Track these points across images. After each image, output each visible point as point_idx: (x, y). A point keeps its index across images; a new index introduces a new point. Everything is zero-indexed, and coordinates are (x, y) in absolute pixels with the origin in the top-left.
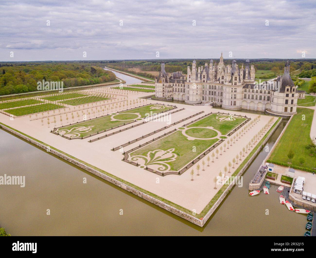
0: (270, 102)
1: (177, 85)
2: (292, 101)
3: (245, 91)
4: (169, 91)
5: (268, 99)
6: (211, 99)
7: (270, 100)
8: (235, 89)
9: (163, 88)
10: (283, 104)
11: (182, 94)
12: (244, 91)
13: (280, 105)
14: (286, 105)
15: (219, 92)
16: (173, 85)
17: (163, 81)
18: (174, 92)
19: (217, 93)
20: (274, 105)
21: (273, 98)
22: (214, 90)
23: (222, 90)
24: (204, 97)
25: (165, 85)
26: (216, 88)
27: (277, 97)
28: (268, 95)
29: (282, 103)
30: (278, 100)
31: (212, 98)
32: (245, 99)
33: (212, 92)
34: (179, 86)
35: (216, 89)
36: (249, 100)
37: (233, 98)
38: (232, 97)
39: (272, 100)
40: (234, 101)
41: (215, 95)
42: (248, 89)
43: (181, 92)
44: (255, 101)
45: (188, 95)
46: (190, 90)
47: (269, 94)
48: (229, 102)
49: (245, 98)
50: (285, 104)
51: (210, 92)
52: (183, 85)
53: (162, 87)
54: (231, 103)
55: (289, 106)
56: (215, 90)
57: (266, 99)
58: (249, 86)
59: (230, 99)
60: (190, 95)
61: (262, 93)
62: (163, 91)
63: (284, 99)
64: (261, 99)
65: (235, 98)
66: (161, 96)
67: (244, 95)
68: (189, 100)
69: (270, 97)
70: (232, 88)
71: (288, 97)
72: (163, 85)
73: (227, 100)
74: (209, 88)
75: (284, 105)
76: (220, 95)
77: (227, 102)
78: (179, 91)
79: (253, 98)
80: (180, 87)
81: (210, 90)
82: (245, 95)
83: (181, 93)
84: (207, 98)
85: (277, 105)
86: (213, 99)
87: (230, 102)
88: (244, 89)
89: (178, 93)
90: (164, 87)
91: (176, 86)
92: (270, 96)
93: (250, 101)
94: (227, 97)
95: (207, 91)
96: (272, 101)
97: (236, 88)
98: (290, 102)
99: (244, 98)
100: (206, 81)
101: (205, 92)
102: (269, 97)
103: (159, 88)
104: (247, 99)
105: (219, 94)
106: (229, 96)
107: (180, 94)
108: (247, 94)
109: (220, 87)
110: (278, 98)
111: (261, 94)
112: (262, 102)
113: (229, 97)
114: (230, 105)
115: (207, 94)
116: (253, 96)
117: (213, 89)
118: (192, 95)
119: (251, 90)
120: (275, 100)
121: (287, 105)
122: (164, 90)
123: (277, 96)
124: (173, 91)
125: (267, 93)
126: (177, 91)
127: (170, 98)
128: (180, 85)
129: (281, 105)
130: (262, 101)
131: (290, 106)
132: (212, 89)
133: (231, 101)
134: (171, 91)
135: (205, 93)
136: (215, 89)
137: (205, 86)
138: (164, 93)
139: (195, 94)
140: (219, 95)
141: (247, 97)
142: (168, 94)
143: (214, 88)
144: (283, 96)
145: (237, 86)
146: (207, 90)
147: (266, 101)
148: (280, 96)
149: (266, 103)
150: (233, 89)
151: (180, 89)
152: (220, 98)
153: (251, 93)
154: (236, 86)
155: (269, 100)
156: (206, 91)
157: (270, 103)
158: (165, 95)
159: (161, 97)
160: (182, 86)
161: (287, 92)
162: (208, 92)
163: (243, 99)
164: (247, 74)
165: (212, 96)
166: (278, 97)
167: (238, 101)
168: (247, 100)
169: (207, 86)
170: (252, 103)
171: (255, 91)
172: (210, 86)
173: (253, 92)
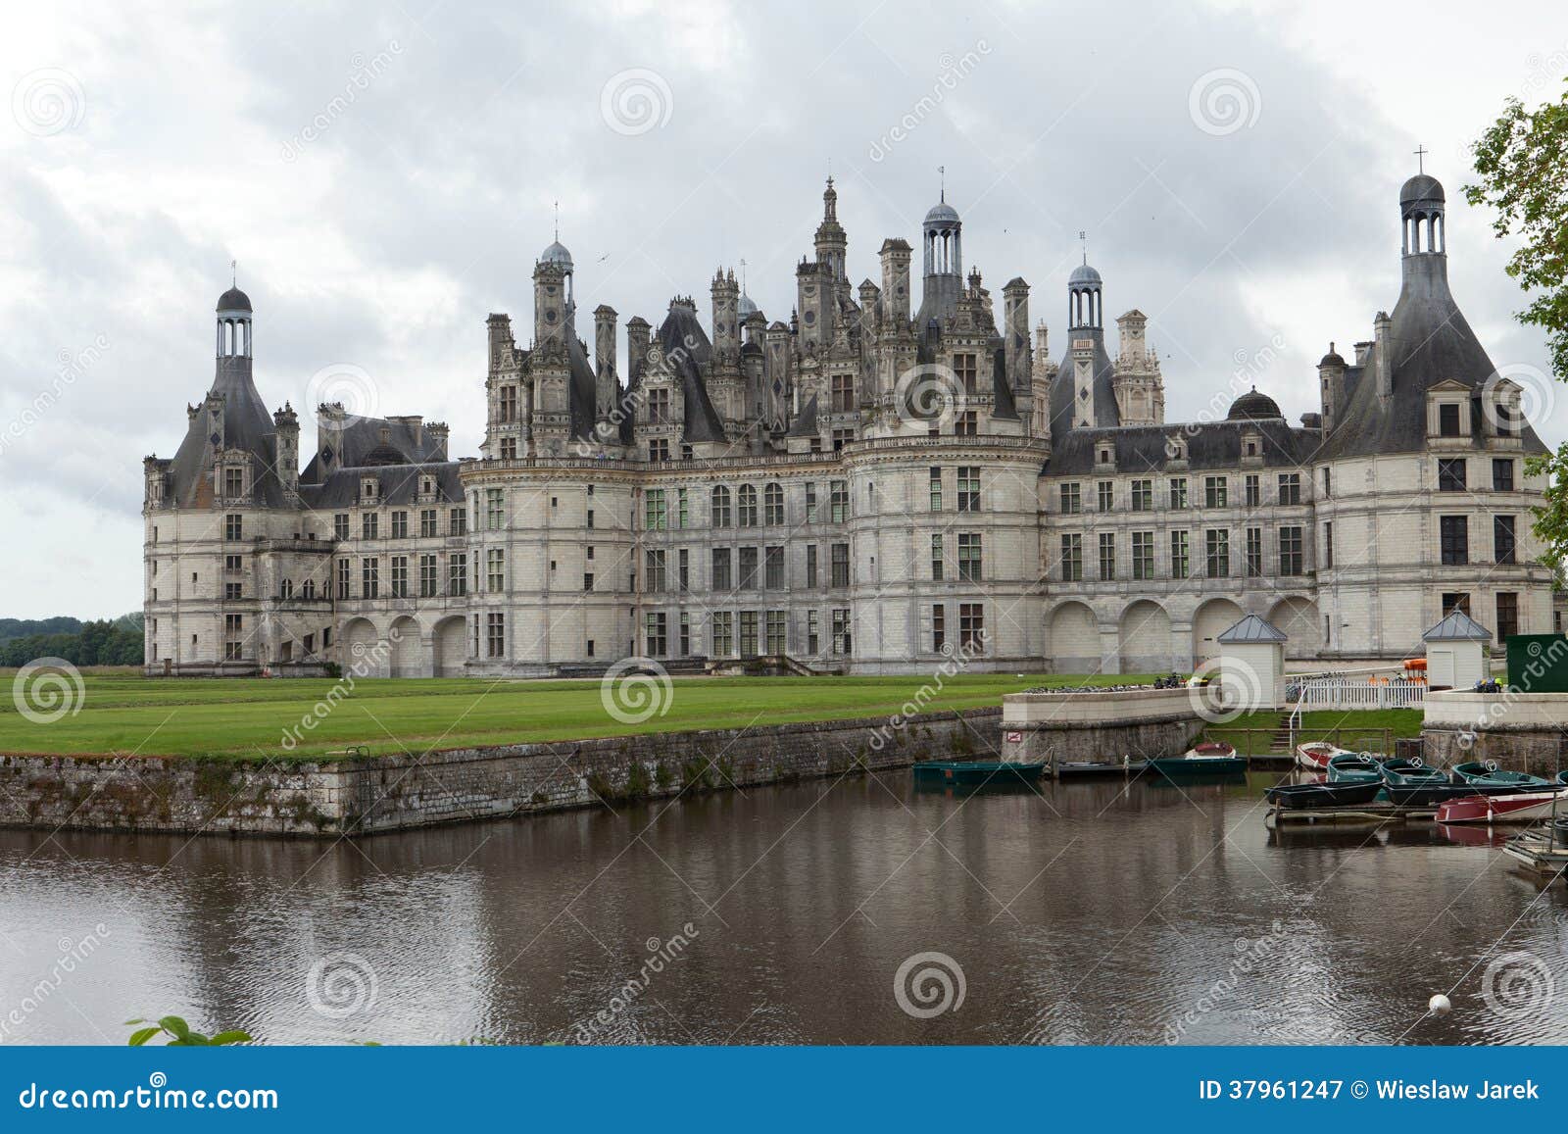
0: (1306, 581)
1: (384, 521)
2: (1504, 528)
3: (1069, 502)
4: (298, 588)
5: (1292, 563)
6: (735, 631)
7: (1306, 570)
8: (962, 471)
9: (233, 562)
10: (1423, 565)
11: (437, 616)
12: (1058, 507)
13: (1399, 576)
14: (1449, 573)
15: (812, 550)
16: (343, 532)
17: (233, 483)
18: (354, 606)
19: (796, 553)
20: (1341, 589)
21: (1329, 525)
22: (757, 536)
23: (838, 518)
24: (662, 616)
25: (248, 530)
26: (780, 509)
27: (1359, 504)
28: (1288, 512)
29: (1417, 559)
30: (1373, 526)
31: (748, 618)
32: (1073, 586)
33: (748, 554)
34: (399, 531)
35: (780, 521)
36: (1111, 587)
37: (951, 566)
38: (937, 565)
39: (1322, 549)
40: (965, 608)
41: (774, 578)
42: (1095, 484)
43: (428, 590)
44: (1171, 597)
45: (493, 599)
46: (510, 543)
47: (1295, 501)
48: (913, 618)
49: (1071, 569)
50: (1445, 561)
51: (721, 554)
52: (443, 517)
53: (217, 548)
54: (939, 622)
55: (1476, 579)
56: (779, 535)
57: (1271, 559)
58: (1104, 446)
59: (926, 583)
60: (511, 594)
61: (1230, 498)
62: (233, 592)
63: (1425, 509)
64: (1218, 565)
65: (971, 568)
66: (210, 651)
67: (1055, 541)
68: (506, 657)
69: (1305, 536)
70: (935, 472)
71: (1463, 489)
72: (233, 531)
73: (894, 604)
74: (708, 519)
75: (1439, 573)
76: (824, 574)
77: (896, 612)
78: (400, 590)
79: (1142, 565)
80: (415, 545)
81: (722, 534)
82: (1071, 546)
83: (428, 602)
84: (695, 629)
85: (1375, 586)
86: (761, 628)
87: (926, 610)
88: (1055, 486)
89: (394, 615)
90: (233, 548)
91: (370, 531)
92: (1304, 525)
93: (1125, 603)
94: (894, 569)
95: (694, 552)
96: (1322, 561)
97: (976, 470)
98: (1481, 541)
99: (1059, 575)
100: (675, 451)
101: (672, 558)
102: (1297, 531)
103: (183, 562)
104: (1090, 588)
105: (812, 565)
106: (912, 552)
107: (418, 616)
108: (1088, 527)
109: (822, 492)
110: (1371, 512)
111: (1216, 518)
112: (1231, 597)
113: (914, 568)
114: (927, 646)
115: (694, 580)
116: (1141, 543)
117: (748, 517)
118: (537, 600)
119: (1123, 486)
120: (1353, 542)
121: (1463, 573)
122: (234, 580)
123: (1365, 490)
124: (344, 595)
125: (1275, 493)
126: (385, 584)
127: (299, 665)
128: (414, 521)
129: (1410, 576)
130: (1229, 588)
131: (1491, 580)
132: (743, 522)
133: (938, 609)
134: (319, 589)
135: (673, 579)
136: (776, 513)
137: (672, 497)
138: (234, 622)
139: (568, 578)
140: (812, 582)
141: (1091, 562)
142: (289, 619)
143: (761, 513)
144: (1416, 487)
145: (983, 441)
146: (694, 536)
147: (1270, 583)
148: (1388, 487)
149: (1271, 601)
150: (944, 476)
151: (413, 568)
152: (825, 611)
153: (1122, 518)
154: (972, 448)
155: (1297, 572)
156: (684, 553)
157: (1307, 594)
158: (245, 638)
159: (201, 658)
160: (429, 529)
161: (1447, 441)
162: (700, 562)
163: (1053, 589)
164: (1084, 394)
165: (751, 600)
166: (1370, 503)
167: (1000, 603)
168: (1093, 595)
169: (691, 496)
170: (1145, 622)
171: (1161, 485)
172: (720, 495)
173: (1140, 499)
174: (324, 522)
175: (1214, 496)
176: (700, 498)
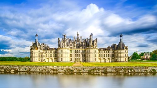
3: (100, 52)
13: (122, 57)
16: (46, 52)
17: (39, 48)
20: (118, 58)
21: (117, 54)
22: (79, 54)
24: (71, 59)
25: (40, 52)
34: (51, 52)
38: (94, 56)
41: (80, 56)
45: (62, 57)
48: (92, 59)
51: (76, 55)
52: (55, 51)
57: (112, 56)
62: (39, 56)
63: (124, 53)
64: (109, 56)
65: (96, 56)
66: (37, 60)
67: (99, 55)
71: (126, 52)
72: (39, 52)
75: (124, 57)
76: (83, 56)
79: (104, 56)
81: (76, 53)
84: (74, 59)
89: (51, 58)
90: (39, 53)
91: (49, 52)
92: (114, 54)
93: (103, 58)
95: (74, 54)
96: (116, 56)
98: (126, 55)
100: (72, 48)
106: (92, 55)
108: (101, 54)
109: (83, 51)
110: (121, 54)
111: (109, 53)
115: (74, 56)
116: (104, 55)
117: (78, 52)
118: (65, 57)
119: (103, 51)
121: (126, 57)
123: (120, 52)
124: (46, 56)
125: (112, 52)
126: (50, 56)
127: (44, 61)
130: (109, 58)
133: (94, 58)
135: (72, 56)
136: (80, 52)
137: (72, 51)
141: (101, 56)
148: (122, 52)
150: (94, 50)
151: (52, 55)
154: (96, 49)
158: (40, 59)
160: (53, 52)
161: (125, 50)
163: (99, 57)
165: (78, 58)
168: (101, 58)
171: (105, 51)
172: (76, 51)
173: (104, 52)
174: (45, 51)
175: (109, 52)
176: (74, 51)
